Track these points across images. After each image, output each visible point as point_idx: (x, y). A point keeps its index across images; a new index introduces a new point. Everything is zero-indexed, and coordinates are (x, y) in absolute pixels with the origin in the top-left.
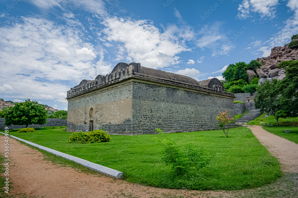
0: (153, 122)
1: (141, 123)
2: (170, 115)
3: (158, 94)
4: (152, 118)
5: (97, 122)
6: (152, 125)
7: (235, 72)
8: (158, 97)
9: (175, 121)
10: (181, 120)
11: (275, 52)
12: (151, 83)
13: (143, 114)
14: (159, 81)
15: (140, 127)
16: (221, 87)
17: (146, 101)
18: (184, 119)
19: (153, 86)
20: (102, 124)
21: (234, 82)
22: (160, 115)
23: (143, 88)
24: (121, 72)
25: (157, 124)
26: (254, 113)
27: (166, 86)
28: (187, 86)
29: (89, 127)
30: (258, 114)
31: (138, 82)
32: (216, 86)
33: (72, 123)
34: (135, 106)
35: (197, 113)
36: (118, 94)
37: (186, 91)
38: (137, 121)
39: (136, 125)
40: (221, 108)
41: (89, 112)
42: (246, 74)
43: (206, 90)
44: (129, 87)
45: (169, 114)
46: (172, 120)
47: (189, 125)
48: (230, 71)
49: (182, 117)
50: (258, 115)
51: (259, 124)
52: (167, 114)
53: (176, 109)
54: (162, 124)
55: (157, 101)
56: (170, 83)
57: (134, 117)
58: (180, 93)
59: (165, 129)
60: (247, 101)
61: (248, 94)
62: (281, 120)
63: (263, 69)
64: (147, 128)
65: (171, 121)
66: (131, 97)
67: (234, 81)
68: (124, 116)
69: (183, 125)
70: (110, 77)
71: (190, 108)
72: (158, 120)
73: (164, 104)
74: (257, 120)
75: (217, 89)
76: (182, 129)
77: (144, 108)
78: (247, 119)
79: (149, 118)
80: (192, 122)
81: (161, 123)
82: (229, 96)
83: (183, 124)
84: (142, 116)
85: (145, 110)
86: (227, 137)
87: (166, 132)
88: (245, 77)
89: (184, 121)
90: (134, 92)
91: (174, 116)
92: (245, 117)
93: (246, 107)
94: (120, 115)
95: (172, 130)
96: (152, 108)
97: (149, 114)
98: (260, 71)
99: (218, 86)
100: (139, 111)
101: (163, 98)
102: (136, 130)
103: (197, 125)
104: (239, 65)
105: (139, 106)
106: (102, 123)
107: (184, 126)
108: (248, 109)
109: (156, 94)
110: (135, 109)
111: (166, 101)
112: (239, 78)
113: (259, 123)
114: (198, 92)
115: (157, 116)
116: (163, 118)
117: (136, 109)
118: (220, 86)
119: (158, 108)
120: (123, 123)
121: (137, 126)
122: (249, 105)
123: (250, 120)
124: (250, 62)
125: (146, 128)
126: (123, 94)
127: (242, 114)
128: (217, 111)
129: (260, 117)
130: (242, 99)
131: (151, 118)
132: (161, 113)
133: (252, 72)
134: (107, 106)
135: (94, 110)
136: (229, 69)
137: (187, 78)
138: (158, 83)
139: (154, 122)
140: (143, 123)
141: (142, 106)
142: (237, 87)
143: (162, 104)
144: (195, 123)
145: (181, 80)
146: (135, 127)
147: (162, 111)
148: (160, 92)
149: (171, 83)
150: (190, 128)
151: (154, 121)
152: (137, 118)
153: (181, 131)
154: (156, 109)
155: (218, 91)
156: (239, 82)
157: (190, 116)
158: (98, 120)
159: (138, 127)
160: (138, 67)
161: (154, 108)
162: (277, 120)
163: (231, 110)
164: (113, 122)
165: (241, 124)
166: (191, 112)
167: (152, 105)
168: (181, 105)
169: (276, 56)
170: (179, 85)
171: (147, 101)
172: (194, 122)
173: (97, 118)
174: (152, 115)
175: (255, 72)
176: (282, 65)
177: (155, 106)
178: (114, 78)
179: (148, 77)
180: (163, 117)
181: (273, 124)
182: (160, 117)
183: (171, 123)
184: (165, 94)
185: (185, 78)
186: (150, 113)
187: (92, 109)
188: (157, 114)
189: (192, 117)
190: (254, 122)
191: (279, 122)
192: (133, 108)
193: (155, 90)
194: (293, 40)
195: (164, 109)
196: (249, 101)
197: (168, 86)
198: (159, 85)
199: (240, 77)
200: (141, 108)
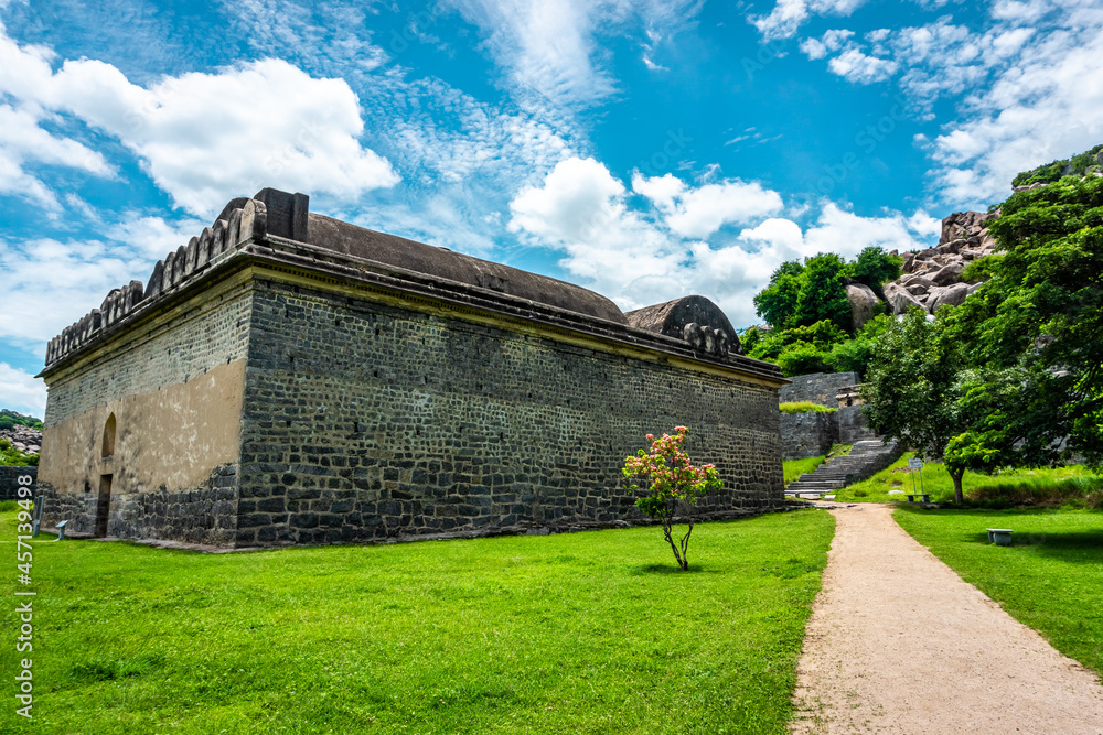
0: (363, 485)
1: (291, 488)
2: (462, 452)
3: (399, 348)
4: (360, 466)
5: (122, 481)
6: (356, 500)
7: (800, 293)
8: (396, 365)
9: (486, 481)
10: (520, 478)
11: (956, 229)
12: (363, 294)
13: (305, 443)
14: (406, 285)
15: (282, 510)
16: (719, 333)
17: (329, 381)
18: (535, 470)
19: (370, 310)
20: (137, 491)
21: (796, 331)
22: (403, 451)
23: (316, 314)
24: (214, 238)
25: (384, 494)
26: (870, 453)
27: (444, 313)
28: (553, 321)
29: (95, 507)
30: (883, 455)
31: (287, 286)
32: (698, 329)
33: (50, 487)
34: (260, 399)
35: (603, 445)
36: (201, 346)
37: (551, 340)
38: (267, 476)
39: (257, 499)
40: (721, 426)
41: (101, 436)
42: (842, 301)
43: (652, 345)
44: (239, 310)
45: (458, 445)
46: (471, 475)
47: (562, 501)
48: (785, 288)
49: (528, 462)
50: (884, 462)
51: (883, 496)
52: (444, 447)
53: (494, 424)
54: (415, 494)
55: (391, 381)
56: (465, 299)
57: (252, 458)
58: (522, 350)
59: (432, 518)
60: (843, 404)
61: (846, 377)
62: (974, 481)
63: (908, 284)
64: (328, 513)
65: (467, 479)
66: (243, 354)
67: (797, 327)
68: (210, 450)
69: (531, 501)
70: (177, 264)
71: (567, 423)
72: (390, 476)
73: (427, 396)
74: (880, 481)
75: (703, 344)
76: (521, 517)
77: (311, 412)
78: (838, 477)
79: (339, 462)
80: (575, 484)
81: (407, 489)
82: (759, 377)
83: (530, 496)
84: (299, 453)
85: (321, 423)
86: (685, 567)
87: (436, 532)
88: (840, 313)
89: (534, 480)
90: (257, 331)
91: (481, 457)
92: (830, 470)
93: (841, 429)
94: (197, 450)
95: (470, 525)
96: (363, 414)
97: (340, 442)
98: (895, 291)
99: (709, 332)
100: (281, 425)
101: (428, 368)
102: (256, 521)
103: (599, 499)
104: (815, 266)
105: (286, 402)
106: (140, 488)
107: (535, 505)
108: (846, 436)
109: (386, 346)
110: (256, 417)
111: (441, 382)
112: (817, 314)
113: (886, 492)
114: (610, 349)
115: (388, 455)
116: (424, 464)
117: (268, 417)
118: (716, 331)
119: (398, 414)
120: (206, 488)
121: (267, 502)
122: (851, 421)
123: (850, 479)
124: (860, 253)
125: (320, 513)
126: (217, 341)
127: (823, 457)
128: (702, 436)
129: (892, 467)
130: (824, 396)
131: (353, 463)
132: (412, 440)
133: (868, 293)
134: (161, 404)
135: (120, 423)
136: (781, 282)
137: (569, 287)
138: (403, 295)
139: (370, 483)
140: (301, 488)
141: (302, 403)
142: (810, 350)
143: (417, 397)
144: (591, 493)
145: (533, 293)
146: (253, 510)
147: (418, 428)
148: (414, 339)
149: (472, 301)
150: (566, 512)
151: (369, 478)
152: (266, 459)
153: (514, 528)
154: (383, 419)
155: (709, 349)
156: (819, 332)
157: (565, 457)
158: (126, 472)
159: (265, 506)
160: (296, 211)
161: (373, 415)
162: (958, 480)
163: (764, 435)
164: (174, 482)
165: (811, 496)
166: (571, 438)
167: (361, 401)
168: (520, 408)
169: (958, 243)
170: (515, 312)
171: (334, 381)
172: (586, 485)
173: (126, 462)
174: (356, 449)
175: (879, 293)
176: (980, 269)
177: (377, 404)
178: (189, 269)
179: (345, 261)
180: (420, 460)
181: (941, 496)
182: (405, 459)
183: (464, 491)
184: (441, 350)
185: (557, 288)
186: (348, 438)
187: (112, 420)
188: (390, 444)
189: (575, 461)
190: (867, 490)
191: (965, 489)
192: (248, 412)
193: (385, 329)
194: (1019, 187)
195: (427, 422)
196: (849, 403)
197: (456, 314)
198: (404, 304)
199: (820, 311)
200: (296, 411)
